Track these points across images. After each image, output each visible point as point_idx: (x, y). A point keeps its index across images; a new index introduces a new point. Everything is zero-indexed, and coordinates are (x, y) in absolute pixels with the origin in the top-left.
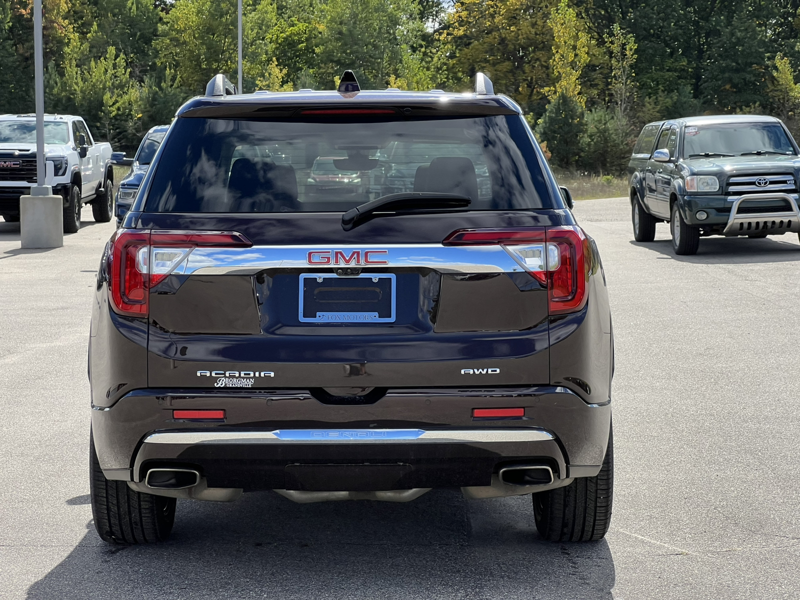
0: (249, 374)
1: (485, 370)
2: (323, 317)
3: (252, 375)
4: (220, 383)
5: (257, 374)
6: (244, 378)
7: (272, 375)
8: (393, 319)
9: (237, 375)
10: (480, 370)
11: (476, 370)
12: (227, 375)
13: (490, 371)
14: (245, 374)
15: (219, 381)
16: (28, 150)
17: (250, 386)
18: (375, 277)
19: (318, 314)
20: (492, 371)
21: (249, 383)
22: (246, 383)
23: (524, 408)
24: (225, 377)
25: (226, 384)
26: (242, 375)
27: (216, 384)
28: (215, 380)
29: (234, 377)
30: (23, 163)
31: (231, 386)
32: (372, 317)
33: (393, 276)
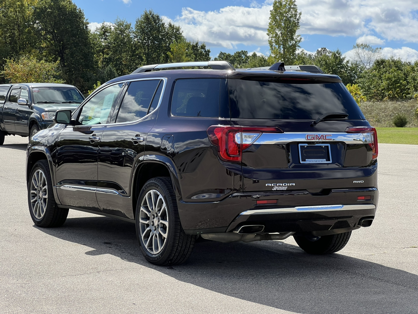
0: (286, 185)
1: (360, 181)
3: (287, 185)
4: (275, 189)
5: (289, 184)
6: (283, 186)
7: (294, 184)
8: (331, 162)
9: (281, 185)
11: (357, 181)
12: (278, 185)
14: (284, 185)
15: (274, 188)
17: (286, 190)
18: (323, 145)
19: (306, 160)
20: (362, 182)
21: (285, 188)
22: (284, 188)
24: (277, 186)
25: (277, 189)
26: (283, 185)
27: (273, 189)
28: (273, 187)
29: (280, 186)
31: (278, 189)
32: (324, 161)
33: (329, 145)
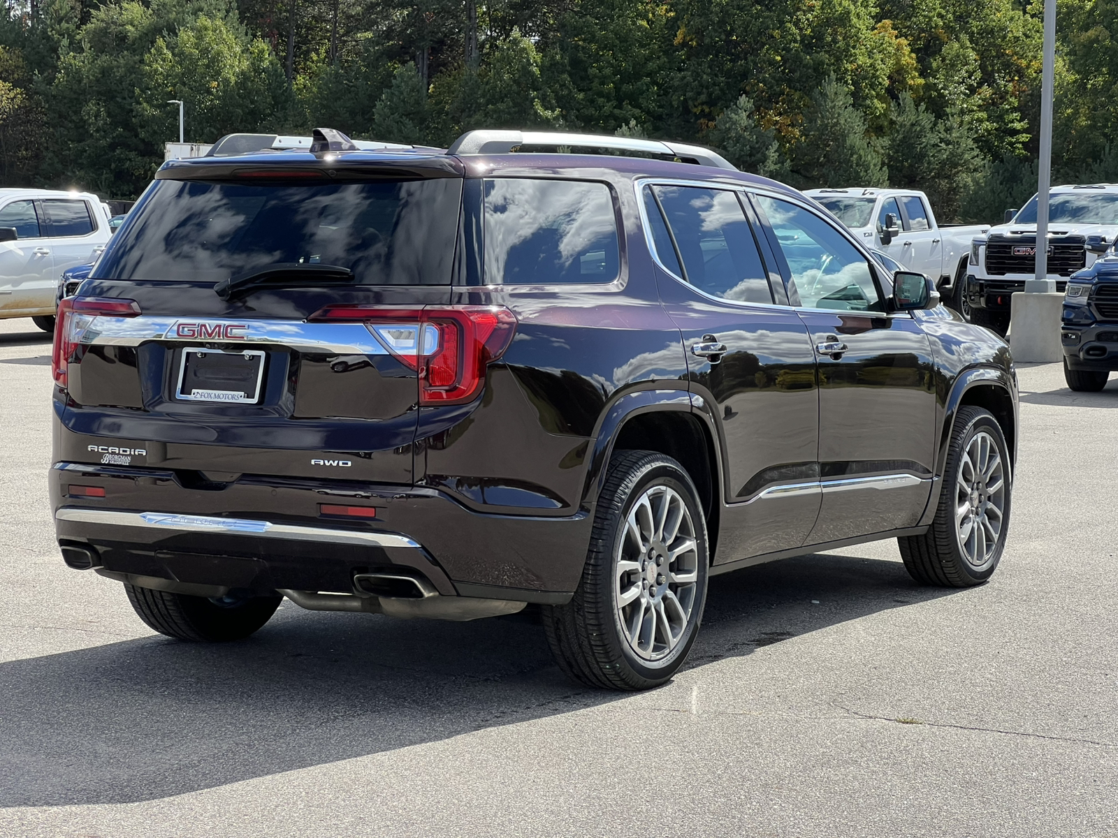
0: (126, 452)
1: (336, 462)
2: (198, 395)
3: (128, 452)
4: (106, 459)
5: (133, 452)
6: (122, 455)
7: (146, 452)
8: (256, 400)
9: (117, 451)
10: (331, 462)
11: (326, 462)
12: (110, 451)
13: (341, 464)
14: (123, 451)
15: (105, 457)
16: (1066, 233)
17: (127, 464)
18: (248, 354)
19: (194, 391)
20: (343, 463)
21: (126, 461)
22: (123, 460)
23: (374, 507)
24: (108, 453)
25: (109, 461)
26: (121, 452)
27: (102, 460)
28: (101, 455)
29: (115, 453)
30: (1055, 249)
31: (112, 462)
32: (237, 397)
33: (262, 354)
